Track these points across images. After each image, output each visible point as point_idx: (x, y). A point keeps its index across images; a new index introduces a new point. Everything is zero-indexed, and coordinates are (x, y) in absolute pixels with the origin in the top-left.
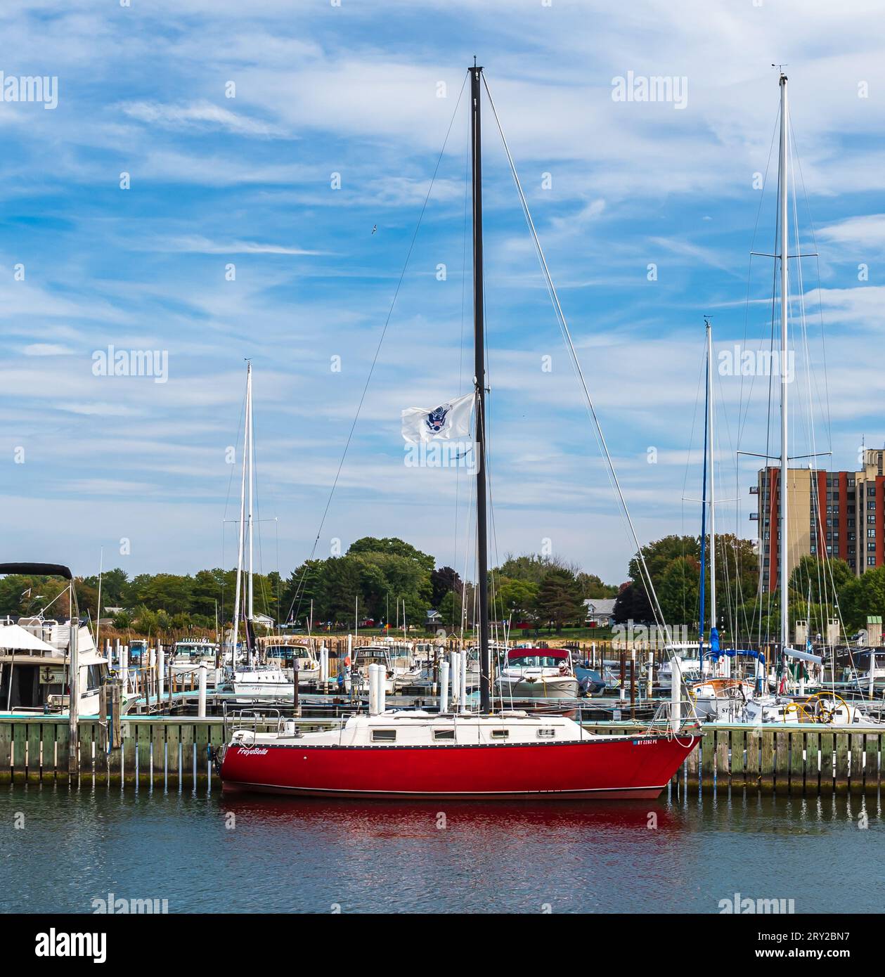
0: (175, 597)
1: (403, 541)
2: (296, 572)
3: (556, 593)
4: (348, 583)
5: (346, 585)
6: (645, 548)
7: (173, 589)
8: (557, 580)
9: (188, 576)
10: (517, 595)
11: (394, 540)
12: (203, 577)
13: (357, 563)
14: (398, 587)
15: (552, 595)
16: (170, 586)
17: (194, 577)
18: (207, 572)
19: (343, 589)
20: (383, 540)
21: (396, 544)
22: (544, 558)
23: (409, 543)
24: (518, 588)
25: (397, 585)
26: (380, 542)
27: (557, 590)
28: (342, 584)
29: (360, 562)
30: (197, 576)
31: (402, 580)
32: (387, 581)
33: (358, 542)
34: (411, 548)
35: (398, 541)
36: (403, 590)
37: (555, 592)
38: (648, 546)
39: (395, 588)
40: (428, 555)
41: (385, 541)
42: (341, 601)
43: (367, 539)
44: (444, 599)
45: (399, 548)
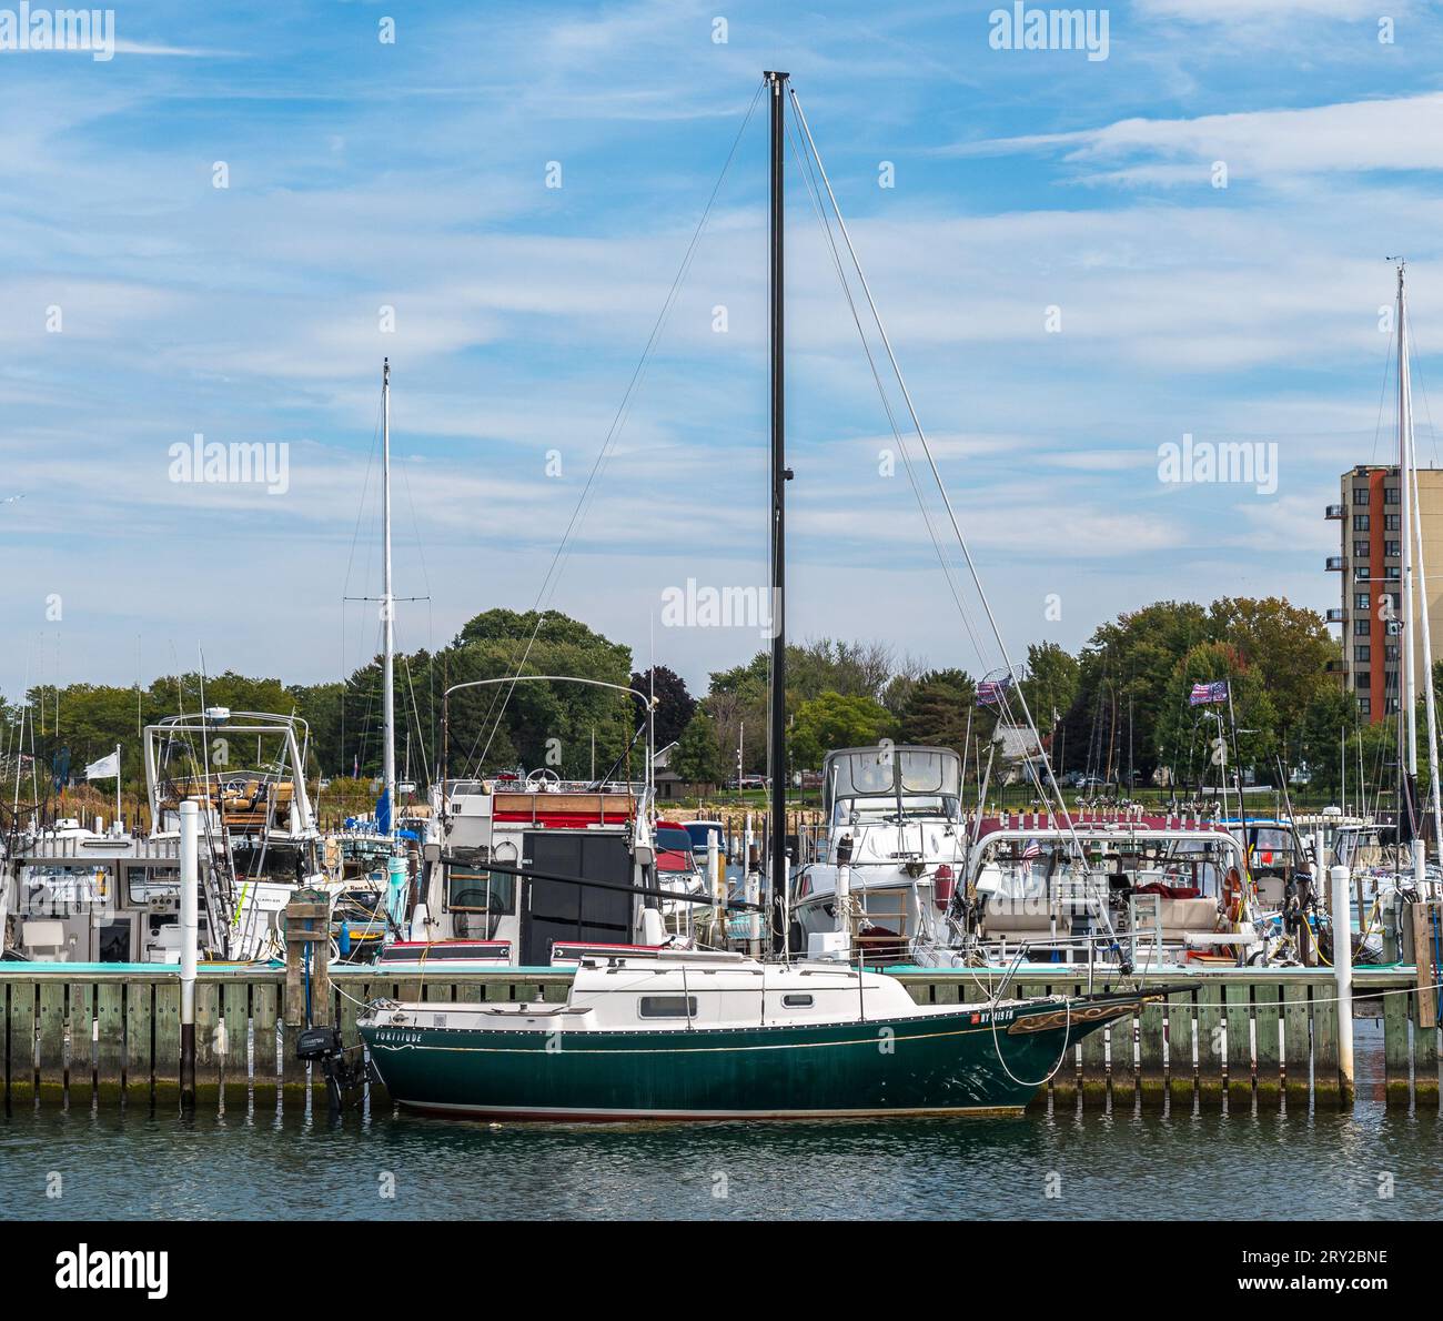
0: (109, 729)
1: (568, 616)
2: (355, 678)
3: (942, 717)
4: (477, 700)
5: (474, 705)
6: (1109, 627)
7: (108, 715)
8: (946, 691)
9: (136, 688)
10: (839, 722)
11: (550, 615)
12: (164, 690)
13: (496, 661)
14: (575, 707)
15: (936, 720)
16: (101, 708)
17: (147, 690)
18: (171, 680)
19: (469, 712)
20: (527, 615)
21: (555, 623)
22: (850, 647)
23: (580, 620)
24: (840, 708)
25: (575, 703)
26: (521, 619)
27: (943, 712)
28: (465, 702)
29: (499, 660)
30: (151, 688)
31: (583, 694)
32: (555, 696)
33: (480, 620)
34: (583, 630)
35: (558, 616)
36: (586, 713)
37: (941, 714)
38: (1115, 623)
39: (571, 708)
40: (616, 643)
41: (532, 615)
42: (466, 736)
43: (497, 613)
44: (687, 729)
45: (559, 630)
